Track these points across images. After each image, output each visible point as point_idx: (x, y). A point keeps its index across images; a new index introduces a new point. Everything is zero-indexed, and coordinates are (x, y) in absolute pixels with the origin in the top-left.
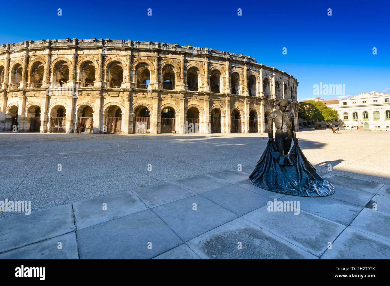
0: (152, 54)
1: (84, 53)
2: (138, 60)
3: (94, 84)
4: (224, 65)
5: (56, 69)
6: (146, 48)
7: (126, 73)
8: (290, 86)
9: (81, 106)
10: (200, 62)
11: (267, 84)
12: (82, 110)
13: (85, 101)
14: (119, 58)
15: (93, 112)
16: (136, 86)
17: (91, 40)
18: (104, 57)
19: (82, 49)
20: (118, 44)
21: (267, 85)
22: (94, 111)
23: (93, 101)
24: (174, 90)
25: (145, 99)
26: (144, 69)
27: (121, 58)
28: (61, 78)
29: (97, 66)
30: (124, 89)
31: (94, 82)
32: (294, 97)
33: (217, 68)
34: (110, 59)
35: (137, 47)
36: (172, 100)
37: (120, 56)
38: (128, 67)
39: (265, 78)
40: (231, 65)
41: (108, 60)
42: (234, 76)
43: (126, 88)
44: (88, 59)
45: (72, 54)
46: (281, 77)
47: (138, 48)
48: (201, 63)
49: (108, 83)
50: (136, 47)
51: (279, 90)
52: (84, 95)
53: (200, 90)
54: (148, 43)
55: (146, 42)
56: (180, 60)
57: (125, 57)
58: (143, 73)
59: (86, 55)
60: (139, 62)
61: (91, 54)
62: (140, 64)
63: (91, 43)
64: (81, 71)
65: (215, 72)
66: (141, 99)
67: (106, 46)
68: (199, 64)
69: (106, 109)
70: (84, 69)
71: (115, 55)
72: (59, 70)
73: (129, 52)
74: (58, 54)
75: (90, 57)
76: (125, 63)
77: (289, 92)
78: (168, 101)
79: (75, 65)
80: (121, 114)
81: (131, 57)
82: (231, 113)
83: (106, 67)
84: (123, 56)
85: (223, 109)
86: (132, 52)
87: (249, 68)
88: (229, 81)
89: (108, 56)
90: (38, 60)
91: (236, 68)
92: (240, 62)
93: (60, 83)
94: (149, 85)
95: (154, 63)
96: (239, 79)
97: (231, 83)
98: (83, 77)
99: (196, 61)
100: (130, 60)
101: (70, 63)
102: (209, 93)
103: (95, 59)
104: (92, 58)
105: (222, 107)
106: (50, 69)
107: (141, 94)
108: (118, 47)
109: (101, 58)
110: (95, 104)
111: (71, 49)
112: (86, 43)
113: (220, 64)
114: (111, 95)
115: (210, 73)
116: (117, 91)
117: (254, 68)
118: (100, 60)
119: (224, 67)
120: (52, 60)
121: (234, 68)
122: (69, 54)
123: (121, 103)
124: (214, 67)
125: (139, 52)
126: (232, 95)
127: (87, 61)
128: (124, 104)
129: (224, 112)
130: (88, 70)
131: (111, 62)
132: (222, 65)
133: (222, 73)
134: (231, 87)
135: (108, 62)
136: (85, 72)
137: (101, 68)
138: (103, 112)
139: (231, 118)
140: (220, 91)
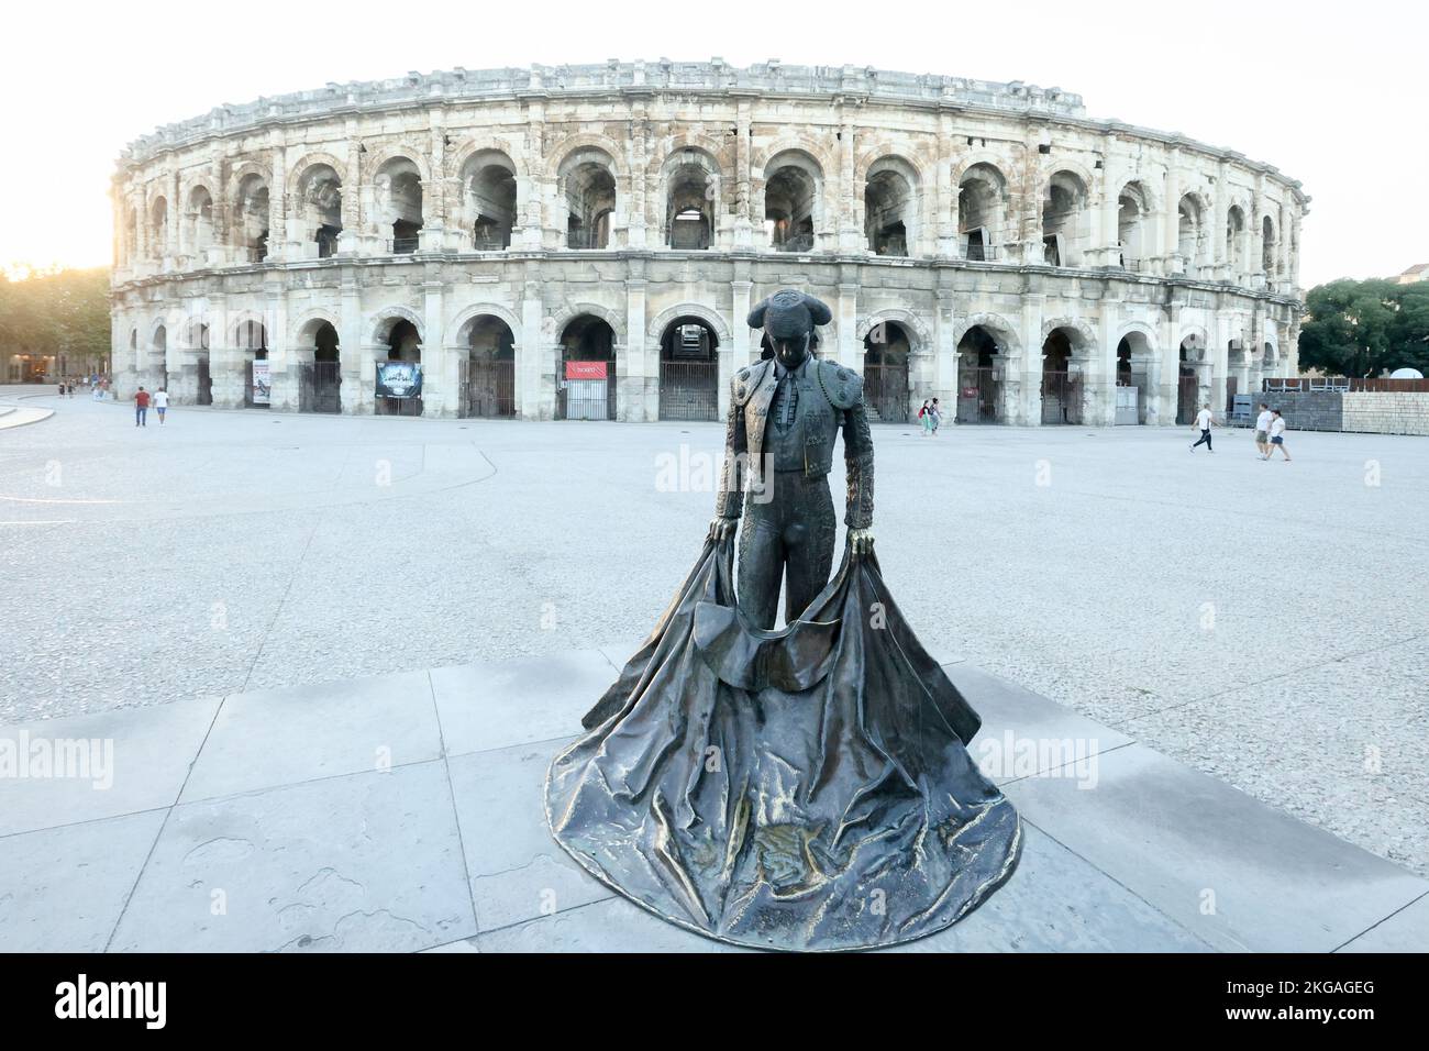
0: (620, 111)
1: (385, 132)
2: (570, 139)
3: (420, 239)
4: (928, 136)
5: (303, 196)
6: (599, 88)
7: (525, 194)
8: (1260, 219)
9: (385, 322)
10: (817, 130)
11: (1141, 210)
13: (394, 304)
14: (503, 135)
15: (420, 342)
16: (563, 239)
17: (406, 78)
18: (449, 139)
19: (378, 115)
20: (495, 86)
21: (1137, 213)
22: (422, 337)
23: (417, 301)
24: (711, 250)
25: (596, 288)
26: (594, 171)
27: (506, 136)
28: (320, 226)
29: (427, 173)
30: (519, 253)
31: (419, 232)
32: (1280, 267)
33: (896, 150)
34: (469, 143)
35: (565, 89)
36: (704, 291)
37: (503, 129)
38: (530, 167)
39: (1130, 183)
40: (959, 131)
41: (463, 148)
42: (977, 181)
43: (526, 249)
44: (397, 152)
45: (346, 138)
46: (1216, 174)
47: (566, 93)
48: (827, 130)
49: (466, 232)
50: (562, 87)
51: (1199, 238)
52: (391, 283)
53: (820, 247)
54: (603, 68)
56: (733, 127)
57: (521, 130)
58: (592, 187)
59: (392, 138)
60: (573, 145)
61: (406, 132)
62: (577, 154)
63: (403, 91)
64: (377, 198)
66: (583, 290)
67: (456, 95)
68: (813, 136)
69: (461, 332)
71: (486, 129)
72: (314, 199)
73: (535, 112)
74: (305, 143)
75: (404, 142)
76: (521, 152)
77: (1251, 242)
78: (686, 291)
79: (358, 176)
80: (513, 346)
81: (545, 129)
82: (958, 341)
83: (456, 175)
84: (514, 128)
85: (921, 325)
86: (545, 110)
87: (1046, 142)
88: (952, 202)
89: (464, 132)
90: (252, 170)
91: (983, 145)
92: (1003, 118)
93: (317, 244)
94: (612, 236)
95: (628, 144)
96: (1002, 190)
97: (957, 211)
98: (385, 218)
99: (804, 125)
100: (539, 140)
101: (343, 171)
102: (855, 258)
103: (422, 149)
104: (412, 145)
105: (917, 315)
106: (286, 198)
107: (580, 272)
108: (498, 96)
109: (439, 144)
110: (424, 313)
111: (344, 122)
112: (389, 91)
113: (911, 132)
114: (475, 279)
115: (863, 171)
116: (496, 262)
117: (1072, 139)
118: (438, 153)
119: (927, 144)
120: (290, 164)
121: (976, 143)
122: (339, 137)
123: (512, 307)
124: (884, 145)
125: (570, 109)
126: (961, 263)
127: (394, 158)
128: (521, 309)
129: (925, 335)
130: (402, 191)
131: (474, 154)
132: (919, 133)
133: (921, 171)
134: (959, 229)
135: (463, 157)
136: (392, 199)
137: (437, 180)
138: (451, 342)
139: (957, 363)
140: (909, 248)
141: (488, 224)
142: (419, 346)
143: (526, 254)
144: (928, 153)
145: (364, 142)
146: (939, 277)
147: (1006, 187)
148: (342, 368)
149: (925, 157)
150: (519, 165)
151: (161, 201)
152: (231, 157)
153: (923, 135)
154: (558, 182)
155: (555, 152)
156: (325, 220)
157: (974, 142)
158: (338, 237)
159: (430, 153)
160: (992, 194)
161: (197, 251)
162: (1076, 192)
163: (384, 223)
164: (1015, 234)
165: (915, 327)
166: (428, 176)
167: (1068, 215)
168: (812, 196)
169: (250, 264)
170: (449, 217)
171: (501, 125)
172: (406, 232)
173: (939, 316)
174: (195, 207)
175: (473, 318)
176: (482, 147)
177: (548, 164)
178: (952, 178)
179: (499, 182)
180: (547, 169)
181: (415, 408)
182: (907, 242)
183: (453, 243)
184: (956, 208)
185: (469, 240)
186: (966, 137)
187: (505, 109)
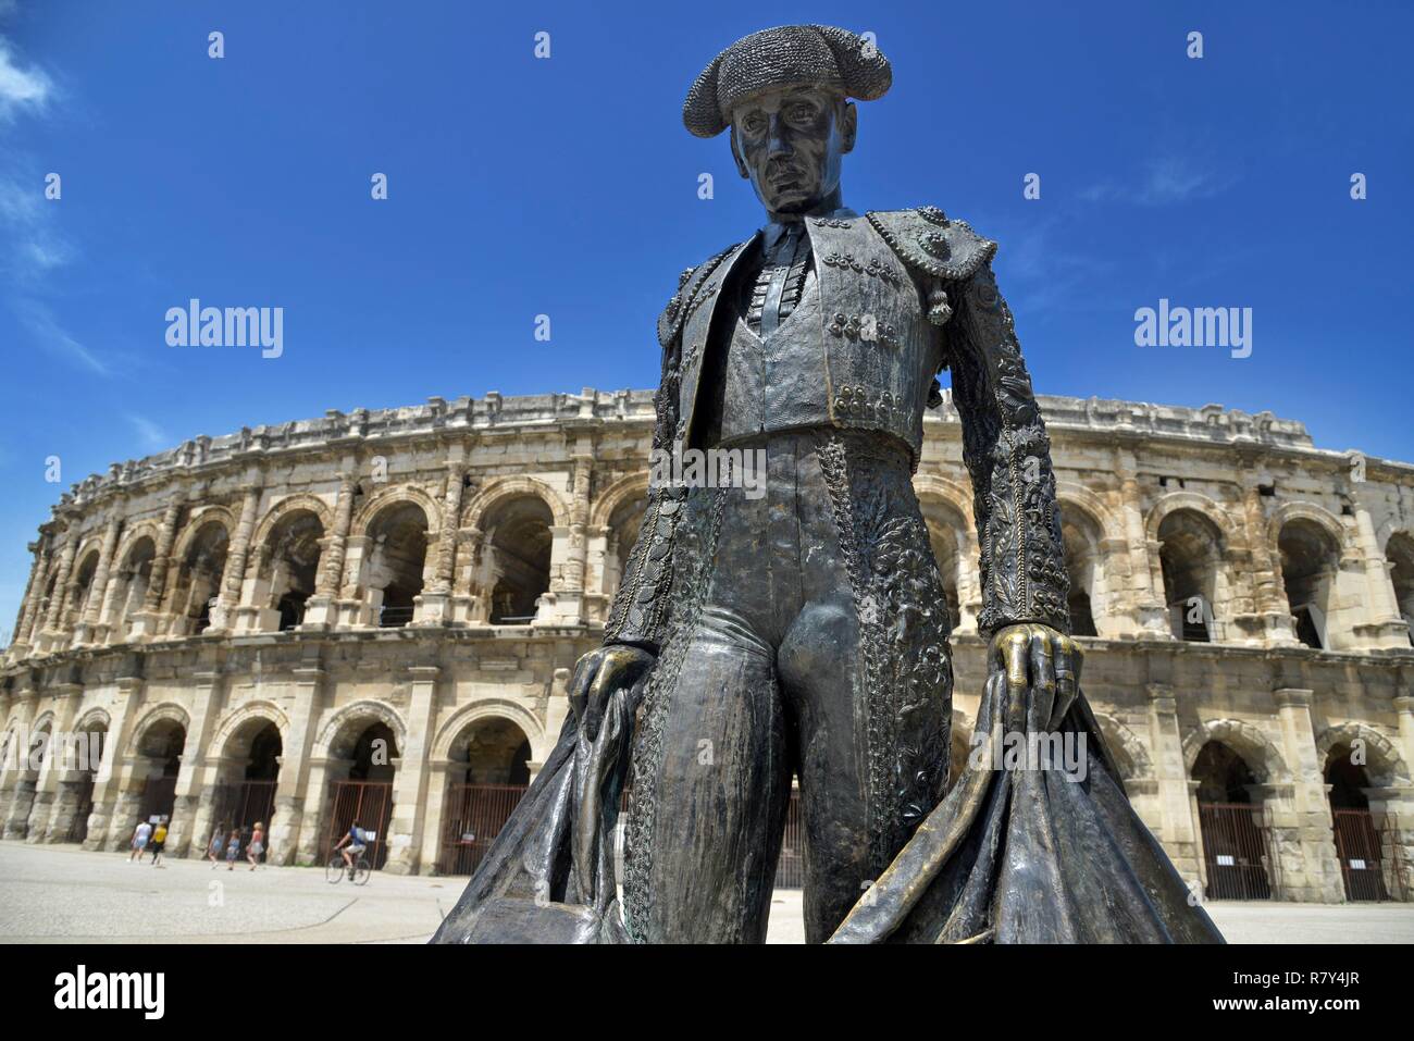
1: (390, 471)
2: (627, 482)
3: (416, 608)
4: (1104, 476)
5: (273, 551)
7: (562, 551)
9: (350, 723)
12: (352, 742)
13: (369, 700)
14: (537, 477)
15: (398, 756)
17: (425, 407)
18: (472, 479)
19: (387, 449)
20: (536, 415)
22: (401, 747)
23: (400, 694)
27: (546, 477)
28: (287, 590)
29: (437, 521)
30: (547, 629)
31: (416, 598)
33: (1064, 494)
34: (497, 485)
35: (625, 418)
37: (541, 467)
38: (572, 516)
39: (1397, 535)
40: (1146, 470)
41: (488, 490)
42: (1182, 534)
43: (556, 625)
44: (400, 493)
45: (340, 479)
47: (625, 425)
49: (479, 601)
50: (620, 417)
57: (563, 469)
59: (398, 479)
60: (629, 489)
61: (418, 471)
62: (636, 500)
63: (420, 422)
64: (368, 554)
67: (486, 426)
69: (456, 740)
70: (382, 544)
71: (520, 469)
72: (286, 554)
73: (584, 447)
74: (288, 484)
75: (412, 483)
76: (562, 492)
79: (347, 525)
80: (529, 764)
81: (595, 468)
82: (1191, 763)
83: (473, 525)
84: (555, 467)
85: (1131, 736)
86: (598, 444)
87: (1268, 481)
88: (1150, 561)
89: (490, 471)
90: (214, 517)
91: (1182, 485)
92: (1205, 452)
93: (279, 614)
96: (1218, 545)
97: (1160, 573)
98: (374, 581)
99: (936, 463)
100: (586, 481)
101: (329, 518)
103: (432, 492)
104: (423, 489)
105: (1122, 722)
106: (248, 552)
108: (536, 427)
109: (455, 483)
110: (406, 712)
111: (340, 459)
112: (405, 421)
113: (1081, 472)
114: (484, 666)
116: (515, 642)
117: (1302, 480)
118: (453, 497)
119: (1105, 485)
120: (264, 511)
121: (1170, 482)
122: (332, 477)
123: (533, 705)
125: (629, 444)
126: (1175, 646)
127: (398, 502)
128: (546, 708)
129: (1139, 754)
130: (403, 545)
131: (500, 498)
132: (1092, 471)
133: (1100, 519)
134: (1167, 597)
135: (484, 501)
136: (387, 556)
137: (449, 530)
138: (441, 755)
139: (1195, 798)
140: (1098, 624)
141: (511, 592)
142: (395, 762)
143: (557, 630)
144: (1108, 497)
145: (362, 483)
146: (1147, 665)
147: (1223, 541)
148: (279, 793)
149: (1104, 502)
150: (557, 511)
151: (94, 557)
152: (193, 501)
153: (1097, 474)
154: (609, 536)
155: (607, 497)
156: (294, 582)
157: (1169, 482)
158: (307, 603)
159: (446, 497)
160: (1204, 550)
161: (122, 621)
162: (1323, 546)
163: (372, 586)
164: (1248, 604)
165: (1123, 742)
166: (437, 526)
167: (1320, 578)
168: (954, 555)
169: (183, 639)
170: (459, 579)
171: (538, 464)
172: (399, 601)
173: (1157, 725)
174: (133, 563)
175: (475, 721)
176: (513, 491)
177: (597, 511)
178: (1147, 528)
179: (531, 536)
180: (594, 518)
181: (376, 857)
182: (1094, 616)
183: (460, 614)
184: (1158, 569)
185: (482, 611)
186: (1155, 476)
187: (547, 443)
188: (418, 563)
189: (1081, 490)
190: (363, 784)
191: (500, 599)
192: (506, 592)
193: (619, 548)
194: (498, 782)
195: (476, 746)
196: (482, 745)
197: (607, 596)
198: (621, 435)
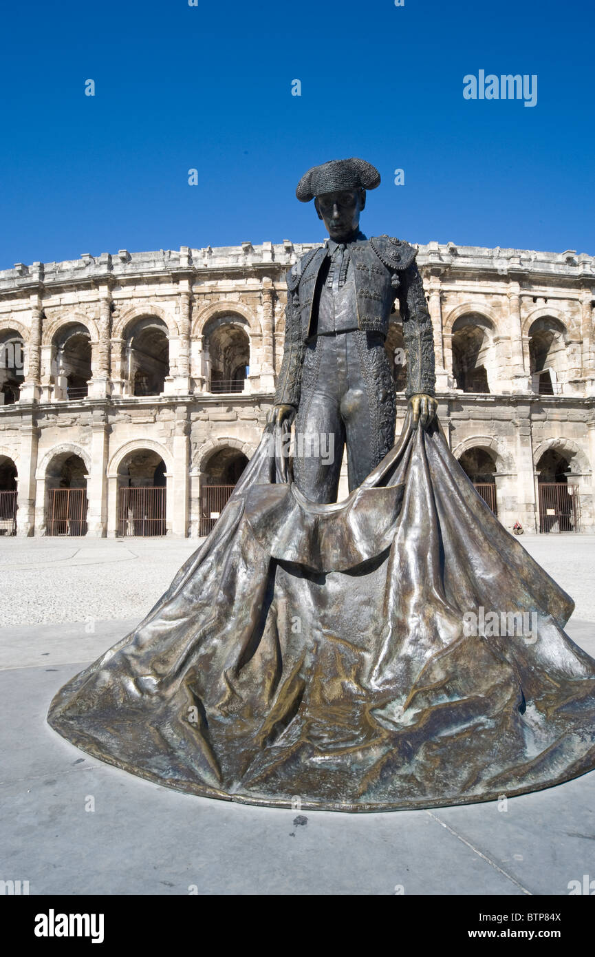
0: (252, 283)
1: (62, 303)
2: (212, 306)
3: (89, 387)
4: (500, 296)
6: (235, 265)
7: (176, 350)
9: (57, 458)
12: (59, 467)
13: (66, 442)
14: (157, 304)
15: (87, 473)
16: (207, 386)
17: (80, 260)
18: (114, 307)
19: (58, 289)
20: (152, 264)
22: (88, 469)
23: (85, 439)
25: (234, 426)
26: (232, 332)
27: (162, 304)
28: (6, 380)
29: (96, 334)
30: (170, 398)
31: (88, 382)
33: (476, 308)
34: (131, 311)
37: (158, 298)
38: (180, 329)
40: (525, 292)
41: (126, 314)
42: (543, 330)
43: (176, 394)
44: (70, 317)
45: (31, 309)
47: (209, 270)
49: (127, 382)
50: (206, 265)
52: (64, 424)
54: (239, 249)
55: (234, 248)
57: (172, 300)
58: (231, 345)
59: (67, 307)
60: (214, 311)
61: (80, 303)
62: (218, 318)
63: (78, 270)
64: (55, 356)
65: (468, 320)
66: (223, 427)
67: (120, 272)
69: (121, 463)
70: (63, 349)
71: (145, 299)
73: (184, 285)
75: (77, 310)
76: (173, 315)
79: (39, 338)
80: (165, 474)
81: (191, 298)
82: (536, 462)
83: (119, 336)
84: (167, 298)
85: (504, 448)
86: (192, 283)
88: (523, 348)
89: (126, 302)
91: (546, 302)
92: (561, 281)
93: (4, 394)
94: (247, 382)
95: (260, 309)
96: (564, 337)
97: (528, 356)
98: (60, 372)
100: (187, 307)
101: (26, 333)
102: (447, 395)
103: (92, 316)
104: (84, 313)
105: (499, 440)
107: (221, 412)
108: (153, 273)
109: (105, 310)
110: (90, 449)
111: (28, 296)
112: (68, 270)
113: (486, 294)
114: (135, 420)
115: (450, 324)
116: (151, 406)
118: (104, 318)
119: (500, 302)
121: (540, 301)
122: (24, 308)
123: (164, 442)
124: (465, 304)
125: (213, 283)
126: (534, 397)
127: (70, 323)
128: (172, 443)
129: (508, 457)
130: (76, 349)
131: (134, 319)
132: (493, 294)
133: (496, 323)
134: (531, 370)
135: (125, 321)
136: (66, 356)
137: (105, 340)
138: (113, 472)
139: (537, 480)
140: (490, 386)
141: (146, 376)
142: (85, 476)
143: (177, 397)
144: (501, 310)
145: (45, 311)
146: (516, 409)
147: (567, 335)
148: (19, 497)
149: (499, 313)
150: (170, 327)
153: (496, 296)
154: (204, 341)
155: (200, 317)
157: (538, 300)
158: (20, 387)
159: (99, 319)
160: (556, 341)
163: (60, 375)
164: (577, 372)
165: (500, 451)
166: (96, 337)
170: (113, 370)
171: (156, 296)
172: (77, 383)
173: (519, 441)
175: (132, 452)
176: (141, 313)
177: (195, 325)
178: (522, 329)
179: (155, 342)
180: (194, 330)
181: (80, 529)
182: (488, 382)
183: (117, 391)
184: (527, 353)
185: (130, 388)
186: (531, 296)
187: (160, 283)
188: (87, 359)
189: (486, 306)
190: (69, 490)
191: (139, 380)
192: (143, 377)
193: (209, 348)
194: (147, 484)
195: (133, 466)
196: (136, 465)
197: (204, 377)
198: (206, 277)
